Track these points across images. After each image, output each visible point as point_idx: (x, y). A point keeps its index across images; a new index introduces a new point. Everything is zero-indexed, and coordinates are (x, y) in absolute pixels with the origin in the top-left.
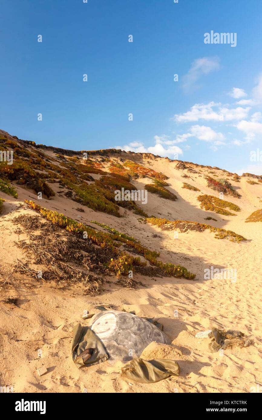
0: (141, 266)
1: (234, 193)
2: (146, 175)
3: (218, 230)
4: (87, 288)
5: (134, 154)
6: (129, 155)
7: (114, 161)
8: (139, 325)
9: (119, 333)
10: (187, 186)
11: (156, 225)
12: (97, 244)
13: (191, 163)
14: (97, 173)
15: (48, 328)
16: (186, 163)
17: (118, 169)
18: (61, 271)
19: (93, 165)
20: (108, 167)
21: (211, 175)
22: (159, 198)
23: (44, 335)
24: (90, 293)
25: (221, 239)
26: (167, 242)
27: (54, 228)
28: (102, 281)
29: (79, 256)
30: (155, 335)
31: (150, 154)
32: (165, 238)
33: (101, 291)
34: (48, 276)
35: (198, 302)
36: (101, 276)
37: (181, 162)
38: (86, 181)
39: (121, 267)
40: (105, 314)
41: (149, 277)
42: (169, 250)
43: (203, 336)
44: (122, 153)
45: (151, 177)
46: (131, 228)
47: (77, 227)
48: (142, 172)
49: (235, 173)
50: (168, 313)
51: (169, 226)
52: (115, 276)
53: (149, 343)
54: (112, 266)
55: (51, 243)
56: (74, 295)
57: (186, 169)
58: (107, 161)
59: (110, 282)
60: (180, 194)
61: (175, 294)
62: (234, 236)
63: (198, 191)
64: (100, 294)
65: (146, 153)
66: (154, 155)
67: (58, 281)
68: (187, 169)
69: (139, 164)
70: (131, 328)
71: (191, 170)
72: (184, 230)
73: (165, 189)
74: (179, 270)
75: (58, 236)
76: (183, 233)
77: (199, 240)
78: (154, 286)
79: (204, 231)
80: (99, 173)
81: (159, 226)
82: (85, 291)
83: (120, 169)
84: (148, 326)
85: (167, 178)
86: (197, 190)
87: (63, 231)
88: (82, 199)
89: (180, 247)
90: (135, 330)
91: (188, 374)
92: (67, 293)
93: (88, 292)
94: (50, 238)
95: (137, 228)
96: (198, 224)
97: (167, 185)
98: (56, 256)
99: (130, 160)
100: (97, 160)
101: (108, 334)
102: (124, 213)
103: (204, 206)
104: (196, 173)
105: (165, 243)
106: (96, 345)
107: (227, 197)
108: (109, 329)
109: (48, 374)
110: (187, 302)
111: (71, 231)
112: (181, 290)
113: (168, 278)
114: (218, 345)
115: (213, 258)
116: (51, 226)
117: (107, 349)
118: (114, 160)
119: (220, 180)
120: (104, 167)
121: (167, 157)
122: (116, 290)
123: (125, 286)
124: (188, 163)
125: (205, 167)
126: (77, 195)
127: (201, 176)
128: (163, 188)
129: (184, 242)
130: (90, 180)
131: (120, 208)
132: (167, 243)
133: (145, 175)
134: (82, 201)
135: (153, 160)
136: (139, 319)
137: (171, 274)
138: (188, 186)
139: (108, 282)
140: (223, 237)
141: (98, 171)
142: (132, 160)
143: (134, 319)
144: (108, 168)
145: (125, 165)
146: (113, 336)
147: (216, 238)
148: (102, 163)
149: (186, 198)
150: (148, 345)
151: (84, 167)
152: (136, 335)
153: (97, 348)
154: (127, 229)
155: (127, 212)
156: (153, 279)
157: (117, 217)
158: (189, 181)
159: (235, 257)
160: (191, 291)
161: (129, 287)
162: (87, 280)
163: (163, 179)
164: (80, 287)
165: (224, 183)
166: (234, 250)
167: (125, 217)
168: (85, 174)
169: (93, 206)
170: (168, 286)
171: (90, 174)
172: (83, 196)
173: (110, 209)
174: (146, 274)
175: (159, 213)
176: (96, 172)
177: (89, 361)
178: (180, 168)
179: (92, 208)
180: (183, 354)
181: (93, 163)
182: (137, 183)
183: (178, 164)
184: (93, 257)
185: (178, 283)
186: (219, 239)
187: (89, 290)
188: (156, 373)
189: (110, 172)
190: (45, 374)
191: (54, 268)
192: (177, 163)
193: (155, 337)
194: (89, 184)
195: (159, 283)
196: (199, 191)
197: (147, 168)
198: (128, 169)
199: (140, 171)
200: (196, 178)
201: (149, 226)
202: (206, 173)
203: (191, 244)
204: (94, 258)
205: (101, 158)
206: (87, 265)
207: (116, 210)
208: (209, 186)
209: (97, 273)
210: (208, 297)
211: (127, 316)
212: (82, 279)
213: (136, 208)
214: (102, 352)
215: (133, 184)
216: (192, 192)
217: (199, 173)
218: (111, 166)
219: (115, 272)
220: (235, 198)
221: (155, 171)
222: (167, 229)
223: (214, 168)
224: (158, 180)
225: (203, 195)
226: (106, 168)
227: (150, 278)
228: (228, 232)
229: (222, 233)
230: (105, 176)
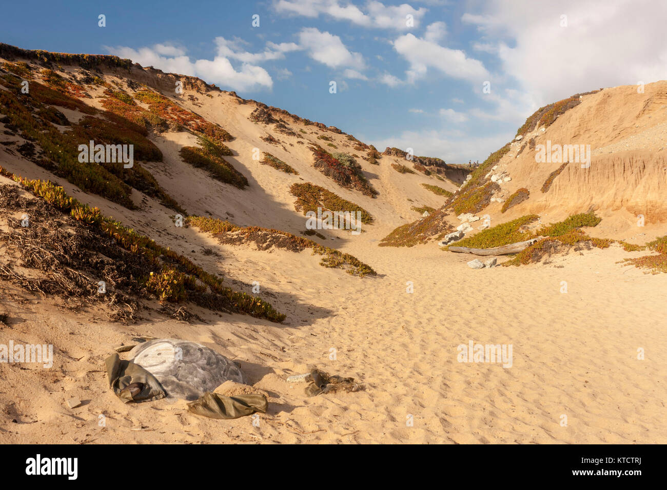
0: (197, 291)
1: (364, 185)
2: (186, 127)
3: (328, 251)
4: (115, 312)
5: (160, 76)
6: (150, 74)
7: (113, 85)
8: (209, 358)
9: (179, 367)
10: (271, 161)
11: (208, 233)
12: (123, 247)
13: (285, 112)
14: (73, 108)
15: (64, 358)
16: (274, 110)
17: (121, 104)
18: (70, 282)
19: (64, 86)
20: (100, 97)
21: (323, 144)
22: (211, 179)
23: (62, 366)
24: (119, 319)
25: (331, 267)
26: (231, 265)
27: (50, 210)
28: (138, 305)
29: (97, 262)
30: (231, 373)
31: (197, 79)
32: (227, 258)
33: (137, 320)
34: (48, 288)
35: (289, 349)
36: (134, 298)
37: (262, 107)
38: (55, 125)
39: (167, 286)
40: (156, 343)
41: (210, 310)
42: (235, 278)
43: (297, 379)
44: (133, 68)
45: (196, 131)
46: (158, 233)
47: (91, 213)
48: (176, 117)
49: (371, 146)
50: (245, 356)
51: (235, 237)
52: (157, 301)
53: (222, 382)
54: (152, 285)
55: (48, 235)
56: (95, 320)
57: (273, 123)
58: (97, 83)
59: (150, 309)
60: (254, 175)
61: (254, 338)
62: (355, 265)
63: (293, 174)
64: (135, 323)
65: (187, 75)
66: (205, 83)
67: (67, 297)
68: (275, 125)
69: (169, 98)
70: (197, 361)
71: (282, 127)
72: (264, 245)
73: (225, 161)
74: (259, 304)
75: (60, 225)
76: (261, 251)
77: (291, 266)
78: (219, 322)
79: (301, 250)
80: (78, 109)
81: (215, 235)
82: (112, 316)
83: (127, 106)
84: (221, 360)
85: (231, 138)
86: (292, 172)
87: (65, 218)
88: (56, 164)
89: (255, 275)
90: (203, 364)
91: (277, 413)
92: (82, 316)
93: (117, 319)
94: (44, 226)
95: (171, 234)
96: (293, 237)
97: (230, 153)
98: (59, 258)
99: (151, 86)
100: (74, 76)
101: (162, 368)
102: (141, 202)
103: (302, 207)
104: (293, 134)
105: (226, 266)
106: (146, 380)
107: (350, 192)
108: (164, 362)
109: (82, 407)
110: (272, 348)
111: (80, 218)
112: (263, 333)
113: (240, 316)
114: (318, 388)
115: (314, 297)
116: (45, 206)
117: (162, 385)
118: (113, 82)
119: (341, 156)
120: (90, 97)
121: (235, 93)
122: (159, 321)
123: (174, 318)
124: (278, 111)
125: (313, 124)
126: (44, 153)
127: (303, 143)
128: (219, 158)
129: (263, 268)
130: (61, 122)
131: (134, 190)
132: (231, 267)
133: (182, 124)
134: (56, 168)
135: (202, 94)
136: (209, 351)
137: (245, 309)
138: (273, 160)
139: (146, 308)
140: (336, 265)
141: (76, 104)
142: (155, 89)
143: (202, 350)
144: (100, 99)
145: (138, 96)
146: (171, 371)
147: (322, 264)
148: (86, 86)
149: (267, 185)
150: (221, 384)
151: (42, 90)
152: (204, 370)
153: (147, 383)
154: (150, 234)
155: (147, 201)
156: (217, 314)
157: (128, 208)
158: (276, 151)
159: (352, 298)
160: (278, 337)
161: (180, 320)
162: (113, 300)
163: (222, 139)
164: (102, 309)
165: (348, 163)
166: (352, 288)
167: (144, 210)
168: (48, 107)
169: (80, 180)
170: (243, 326)
171: (61, 109)
172: (59, 157)
173: (113, 191)
174: (205, 305)
175: (207, 212)
176: (70, 105)
177: (138, 397)
178: (260, 119)
179: (77, 185)
180: (269, 396)
181: (63, 82)
182: (164, 142)
183: (255, 111)
184: (121, 265)
185: (256, 323)
186: (327, 267)
187: (118, 314)
188: (235, 408)
189: (105, 109)
190: (78, 406)
191: (58, 275)
192: (255, 109)
193: (231, 376)
194: (62, 132)
195: (227, 321)
196: (296, 173)
197: (187, 110)
198: (146, 106)
199: (172, 116)
200: (292, 145)
201: (193, 232)
202: (314, 138)
203: (275, 272)
204: (123, 268)
205: (82, 73)
206: (112, 278)
207: (125, 194)
208: (316, 166)
209: (127, 293)
210: (304, 345)
211: (190, 347)
212: (106, 299)
213: (163, 195)
214: (156, 388)
215: (155, 143)
216: (281, 174)
217: (299, 136)
218: (107, 96)
219: (157, 294)
220: (365, 197)
221: (206, 119)
222: (232, 241)
223: (330, 130)
224: (211, 140)
225: (303, 182)
226: (95, 99)
227: (212, 312)
228: (345, 256)
229: (335, 257)
230: (93, 118)
